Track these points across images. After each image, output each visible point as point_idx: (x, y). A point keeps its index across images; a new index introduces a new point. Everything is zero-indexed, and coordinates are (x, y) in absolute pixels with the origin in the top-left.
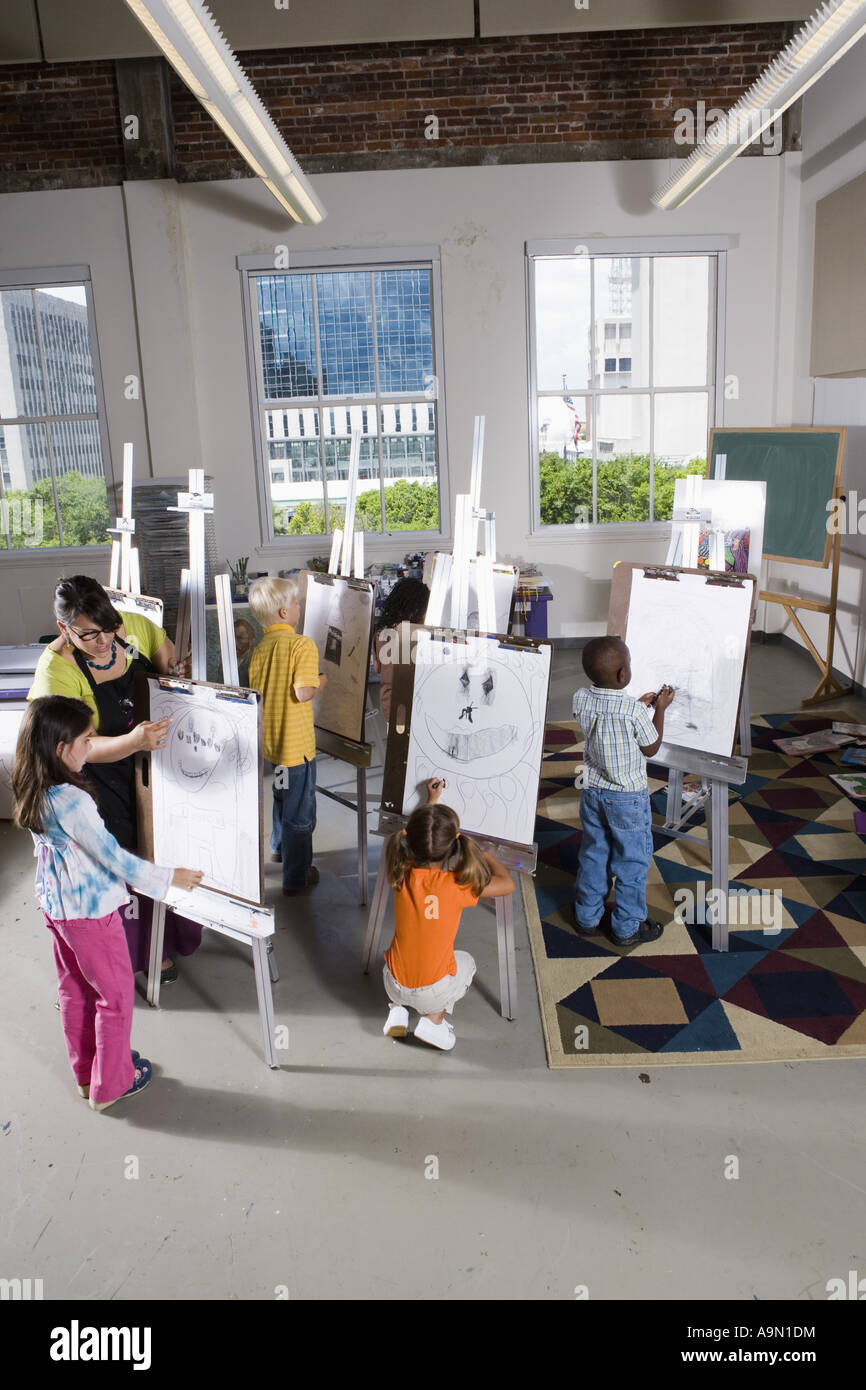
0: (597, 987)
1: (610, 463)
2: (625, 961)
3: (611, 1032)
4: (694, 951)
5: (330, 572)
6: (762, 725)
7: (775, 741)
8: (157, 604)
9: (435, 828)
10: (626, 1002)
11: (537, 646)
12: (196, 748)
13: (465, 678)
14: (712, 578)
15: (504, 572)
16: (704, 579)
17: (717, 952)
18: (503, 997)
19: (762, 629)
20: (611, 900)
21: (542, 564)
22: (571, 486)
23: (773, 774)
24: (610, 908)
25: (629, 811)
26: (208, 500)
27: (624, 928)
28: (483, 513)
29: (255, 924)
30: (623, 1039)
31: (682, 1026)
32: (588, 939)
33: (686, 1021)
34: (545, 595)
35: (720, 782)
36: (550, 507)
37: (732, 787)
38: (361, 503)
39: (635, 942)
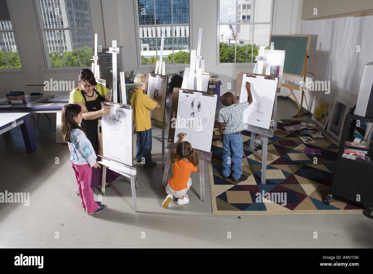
0: (227, 193)
1: (242, 47)
2: (236, 186)
3: (231, 205)
4: (256, 184)
5: (155, 73)
6: (280, 122)
7: (284, 127)
8: (104, 81)
9: (184, 148)
10: (236, 197)
11: (213, 95)
12: (114, 122)
13: (192, 104)
14: (266, 77)
15: (206, 75)
16: (264, 77)
17: (262, 184)
18: (201, 195)
19: (283, 95)
20: (232, 169)
21: (219, 74)
22: (231, 53)
23: (282, 136)
24: (232, 172)
25: (237, 142)
26: (118, 49)
27: (236, 177)
28: (201, 57)
29: (131, 172)
30: (234, 207)
31: (251, 204)
32: (226, 180)
33: (252, 203)
34: (220, 83)
35: (266, 137)
36: (224, 59)
37: (269, 138)
38: (169, 57)
39: (239, 181)
